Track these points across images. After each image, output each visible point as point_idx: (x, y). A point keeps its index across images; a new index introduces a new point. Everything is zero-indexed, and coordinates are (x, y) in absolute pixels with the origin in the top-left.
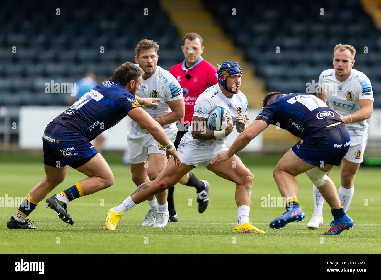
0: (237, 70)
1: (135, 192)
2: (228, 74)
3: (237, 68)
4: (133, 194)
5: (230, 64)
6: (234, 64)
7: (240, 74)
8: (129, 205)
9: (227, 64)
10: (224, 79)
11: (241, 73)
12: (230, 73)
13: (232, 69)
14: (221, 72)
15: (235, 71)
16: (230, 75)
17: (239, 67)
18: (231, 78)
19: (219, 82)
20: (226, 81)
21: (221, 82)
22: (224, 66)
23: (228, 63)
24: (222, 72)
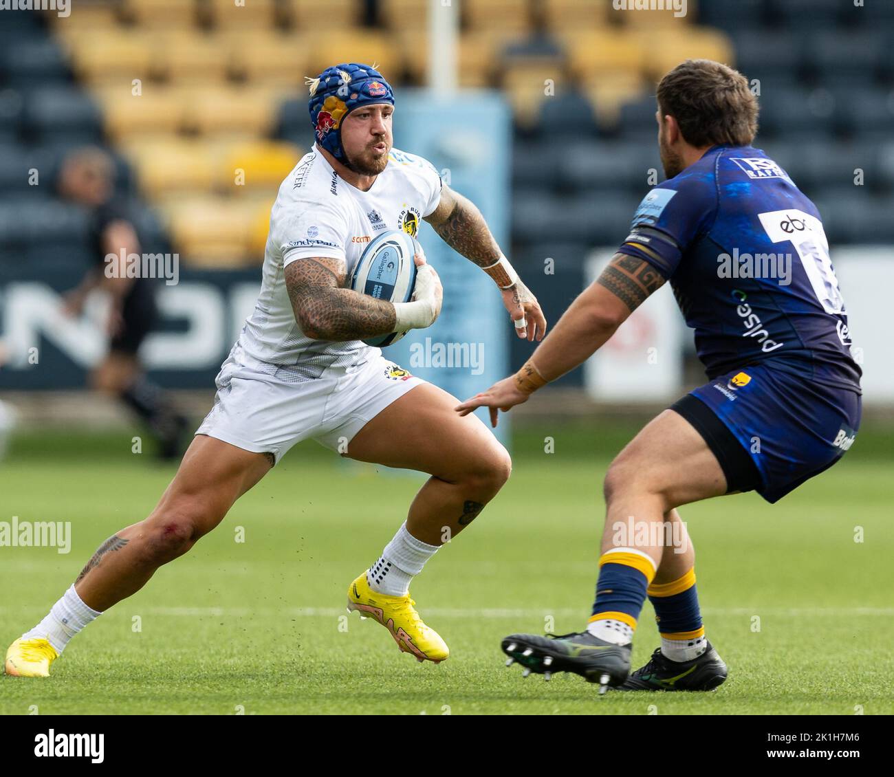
0: (375, 90)
1: (87, 570)
2: (345, 107)
3: (375, 83)
4: (81, 578)
5: (347, 70)
6: (364, 71)
7: (389, 104)
8: (69, 614)
9: (338, 71)
10: (330, 125)
11: (389, 99)
12: (350, 101)
13: (358, 85)
14: (321, 101)
15: (367, 94)
16: (351, 107)
17: (383, 80)
18: (353, 119)
19: (318, 141)
20: (339, 131)
21: (323, 138)
22: (328, 80)
23: (340, 68)
24: (323, 103)
